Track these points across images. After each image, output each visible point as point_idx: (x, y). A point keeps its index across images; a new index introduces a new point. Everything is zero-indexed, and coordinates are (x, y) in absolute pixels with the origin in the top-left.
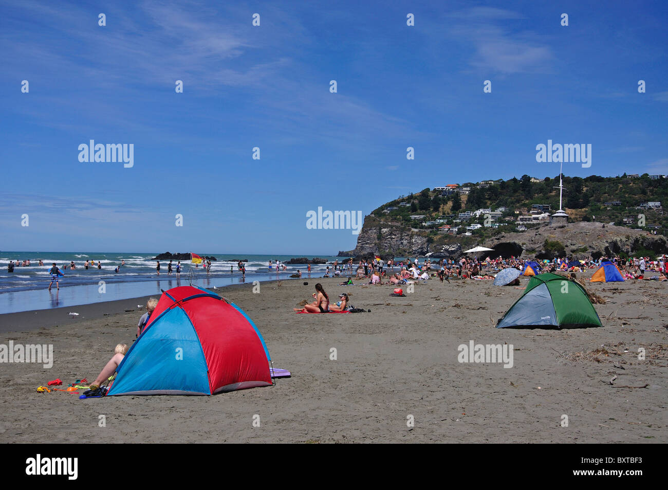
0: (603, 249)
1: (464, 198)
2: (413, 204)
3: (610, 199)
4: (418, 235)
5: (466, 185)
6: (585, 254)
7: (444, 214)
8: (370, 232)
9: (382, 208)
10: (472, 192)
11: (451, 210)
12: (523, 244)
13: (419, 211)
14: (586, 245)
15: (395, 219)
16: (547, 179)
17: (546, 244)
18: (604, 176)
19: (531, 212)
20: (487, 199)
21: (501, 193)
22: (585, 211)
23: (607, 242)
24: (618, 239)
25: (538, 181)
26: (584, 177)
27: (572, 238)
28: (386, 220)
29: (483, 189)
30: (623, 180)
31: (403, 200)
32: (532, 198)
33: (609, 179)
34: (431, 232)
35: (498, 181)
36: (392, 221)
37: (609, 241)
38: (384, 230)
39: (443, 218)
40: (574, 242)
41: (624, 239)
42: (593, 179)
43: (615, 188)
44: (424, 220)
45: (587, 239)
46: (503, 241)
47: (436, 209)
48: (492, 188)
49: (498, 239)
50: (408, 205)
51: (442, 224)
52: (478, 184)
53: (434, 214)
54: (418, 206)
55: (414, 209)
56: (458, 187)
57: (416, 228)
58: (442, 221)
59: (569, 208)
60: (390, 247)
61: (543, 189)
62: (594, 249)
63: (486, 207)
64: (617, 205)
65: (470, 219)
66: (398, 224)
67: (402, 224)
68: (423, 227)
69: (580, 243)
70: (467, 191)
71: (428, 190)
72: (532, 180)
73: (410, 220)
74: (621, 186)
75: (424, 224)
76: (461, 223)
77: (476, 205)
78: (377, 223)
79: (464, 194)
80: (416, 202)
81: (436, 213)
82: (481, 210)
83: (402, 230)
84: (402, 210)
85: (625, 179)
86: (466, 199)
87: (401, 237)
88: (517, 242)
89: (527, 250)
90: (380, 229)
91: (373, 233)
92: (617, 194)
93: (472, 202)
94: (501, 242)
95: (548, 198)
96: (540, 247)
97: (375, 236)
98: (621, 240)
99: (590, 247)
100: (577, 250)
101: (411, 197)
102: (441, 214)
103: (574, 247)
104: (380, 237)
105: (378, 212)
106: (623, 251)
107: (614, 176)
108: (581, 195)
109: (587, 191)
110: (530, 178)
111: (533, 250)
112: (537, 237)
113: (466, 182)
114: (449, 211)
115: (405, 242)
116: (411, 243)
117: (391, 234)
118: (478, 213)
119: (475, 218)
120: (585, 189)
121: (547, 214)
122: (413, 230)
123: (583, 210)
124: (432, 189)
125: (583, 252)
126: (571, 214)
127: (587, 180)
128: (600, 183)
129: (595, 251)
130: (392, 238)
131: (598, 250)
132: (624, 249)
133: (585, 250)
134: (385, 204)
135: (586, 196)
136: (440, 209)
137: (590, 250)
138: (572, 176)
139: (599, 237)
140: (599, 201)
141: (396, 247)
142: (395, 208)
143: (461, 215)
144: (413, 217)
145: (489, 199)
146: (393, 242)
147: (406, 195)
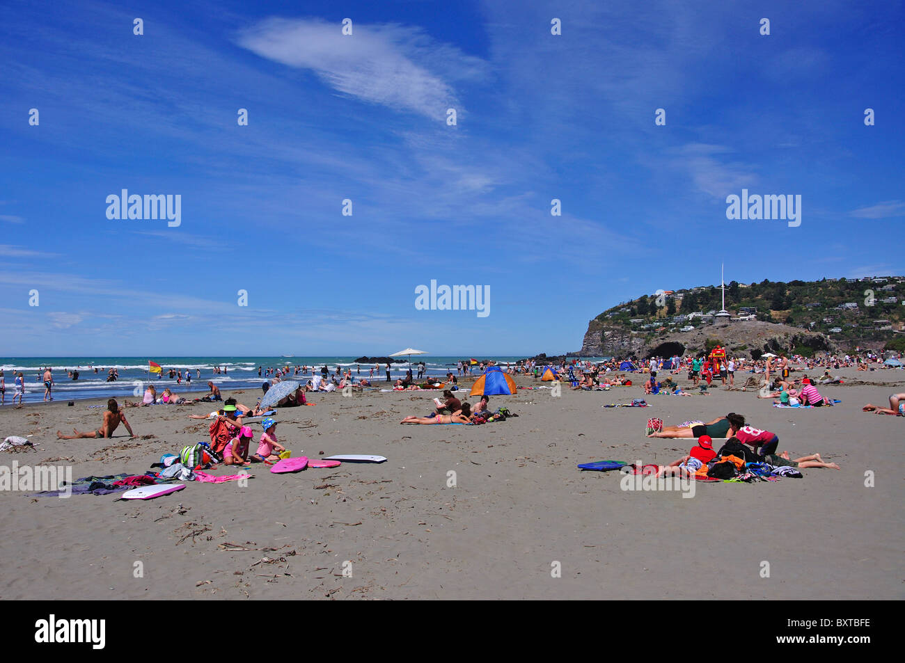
0: (763, 346)
1: (678, 303)
2: (632, 310)
3: (811, 301)
4: (637, 336)
5: (680, 292)
6: (744, 352)
7: (660, 317)
8: (594, 335)
9: (604, 314)
10: (685, 297)
11: (667, 314)
12: (685, 343)
13: (638, 315)
14: (747, 343)
15: (616, 323)
16: (754, 285)
17: (707, 342)
18: (805, 280)
19: (739, 314)
20: (699, 303)
21: (712, 298)
22: (789, 312)
23: (766, 339)
24: (777, 337)
25: (745, 286)
26: (786, 282)
27: (732, 336)
28: (609, 324)
29: (695, 294)
30: (822, 284)
31: (624, 306)
32: (739, 301)
33: (810, 284)
34: (649, 334)
35: (709, 287)
36: (613, 325)
37: (768, 339)
38: (607, 333)
39: (659, 321)
40: (734, 340)
41: (783, 337)
42: (796, 283)
43: (815, 291)
44: (643, 323)
45: (747, 337)
46: (667, 340)
47: (654, 313)
48: (703, 294)
49: (663, 339)
50: (628, 310)
51: (659, 327)
52: (691, 290)
53: (651, 318)
54: (637, 311)
55: (633, 314)
56: (674, 293)
57: (635, 331)
58: (658, 324)
59: (774, 310)
60: (613, 348)
61: (748, 293)
62: (753, 346)
63: (698, 311)
64: (818, 306)
65: (684, 322)
66: (619, 327)
67: (623, 327)
68: (641, 330)
69: (740, 341)
70: (681, 296)
71: (646, 296)
72: (740, 286)
73: (629, 324)
74: (821, 289)
75: (642, 327)
76: (676, 326)
77: (689, 309)
78: (600, 326)
79: (679, 299)
80: (635, 307)
81: (654, 317)
82: (694, 314)
83: (623, 333)
84: (623, 315)
85: (825, 283)
86: (680, 304)
87: (622, 338)
88: (679, 341)
89: (689, 349)
90: (603, 332)
91: (597, 336)
92: (817, 296)
93: (686, 306)
94: (665, 341)
95: (754, 301)
96: (700, 346)
97: (599, 338)
98: (780, 338)
99: (750, 345)
100: (737, 348)
101: (631, 303)
102: (658, 318)
103: (734, 346)
104: (603, 339)
105: (602, 317)
106: (781, 349)
107: (814, 280)
108: (784, 299)
109: (790, 294)
110: (737, 284)
111: (694, 349)
112: (700, 336)
113: (681, 289)
114: (665, 315)
115: (626, 343)
116: (630, 344)
117: (613, 336)
118: (691, 316)
119: (688, 321)
120: (788, 293)
121: (754, 315)
122: (633, 332)
123: (787, 311)
124: (649, 296)
125: (743, 350)
126: (776, 315)
127: (789, 284)
128: (802, 287)
129: (754, 349)
130: (614, 340)
131: (757, 348)
132: (783, 346)
133: (744, 348)
134: (607, 310)
135: (788, 298)
136: (657, 313)
137: (750, 348)
138: (776, 282)
139: (759, 335)
140: (801, 303)
141: (618, 348)
142: (616, 313)
143: (675, 318)
144: (632, 321)
145: (701, 303)
146: (615, 344)
147: (626, 302)
